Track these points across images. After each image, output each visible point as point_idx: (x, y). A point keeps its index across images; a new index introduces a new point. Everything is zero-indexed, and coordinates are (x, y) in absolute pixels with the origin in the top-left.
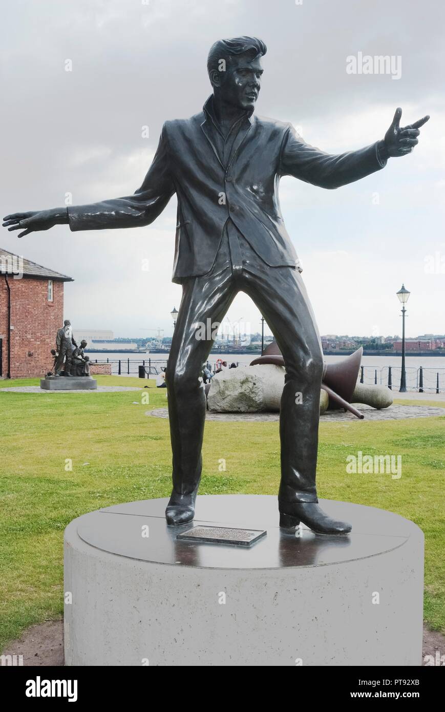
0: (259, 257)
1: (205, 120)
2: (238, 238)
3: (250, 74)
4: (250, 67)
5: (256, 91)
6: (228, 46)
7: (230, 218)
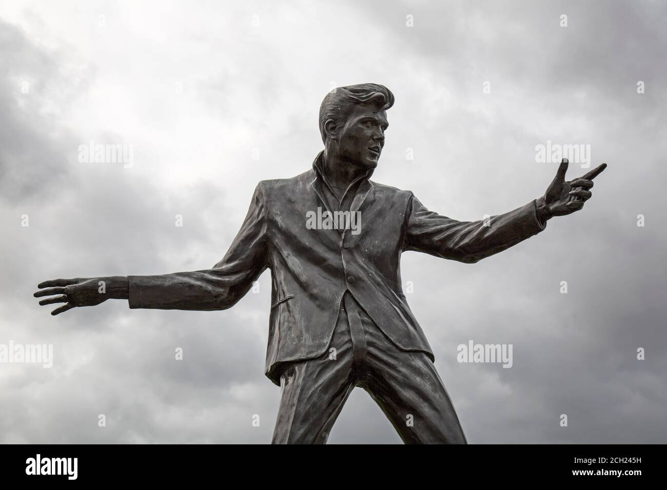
0: (387, 337)
1: (316, 178)
2: (359, 314)
3: (375, 127)
4: (376, 118)
5: (379, 146)
6: (352, 93)
7: (347, 291)
